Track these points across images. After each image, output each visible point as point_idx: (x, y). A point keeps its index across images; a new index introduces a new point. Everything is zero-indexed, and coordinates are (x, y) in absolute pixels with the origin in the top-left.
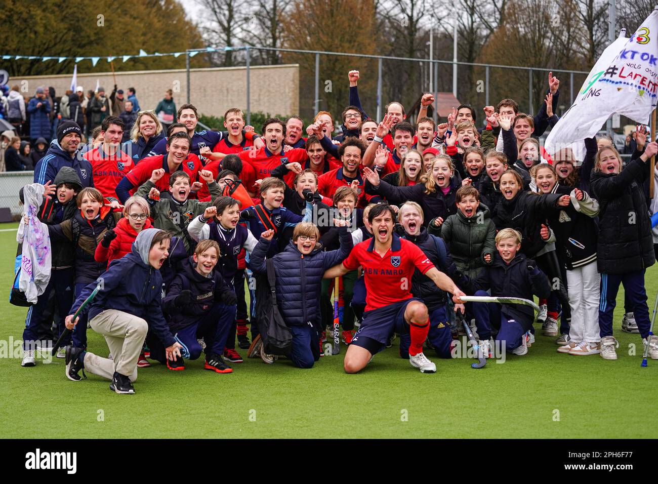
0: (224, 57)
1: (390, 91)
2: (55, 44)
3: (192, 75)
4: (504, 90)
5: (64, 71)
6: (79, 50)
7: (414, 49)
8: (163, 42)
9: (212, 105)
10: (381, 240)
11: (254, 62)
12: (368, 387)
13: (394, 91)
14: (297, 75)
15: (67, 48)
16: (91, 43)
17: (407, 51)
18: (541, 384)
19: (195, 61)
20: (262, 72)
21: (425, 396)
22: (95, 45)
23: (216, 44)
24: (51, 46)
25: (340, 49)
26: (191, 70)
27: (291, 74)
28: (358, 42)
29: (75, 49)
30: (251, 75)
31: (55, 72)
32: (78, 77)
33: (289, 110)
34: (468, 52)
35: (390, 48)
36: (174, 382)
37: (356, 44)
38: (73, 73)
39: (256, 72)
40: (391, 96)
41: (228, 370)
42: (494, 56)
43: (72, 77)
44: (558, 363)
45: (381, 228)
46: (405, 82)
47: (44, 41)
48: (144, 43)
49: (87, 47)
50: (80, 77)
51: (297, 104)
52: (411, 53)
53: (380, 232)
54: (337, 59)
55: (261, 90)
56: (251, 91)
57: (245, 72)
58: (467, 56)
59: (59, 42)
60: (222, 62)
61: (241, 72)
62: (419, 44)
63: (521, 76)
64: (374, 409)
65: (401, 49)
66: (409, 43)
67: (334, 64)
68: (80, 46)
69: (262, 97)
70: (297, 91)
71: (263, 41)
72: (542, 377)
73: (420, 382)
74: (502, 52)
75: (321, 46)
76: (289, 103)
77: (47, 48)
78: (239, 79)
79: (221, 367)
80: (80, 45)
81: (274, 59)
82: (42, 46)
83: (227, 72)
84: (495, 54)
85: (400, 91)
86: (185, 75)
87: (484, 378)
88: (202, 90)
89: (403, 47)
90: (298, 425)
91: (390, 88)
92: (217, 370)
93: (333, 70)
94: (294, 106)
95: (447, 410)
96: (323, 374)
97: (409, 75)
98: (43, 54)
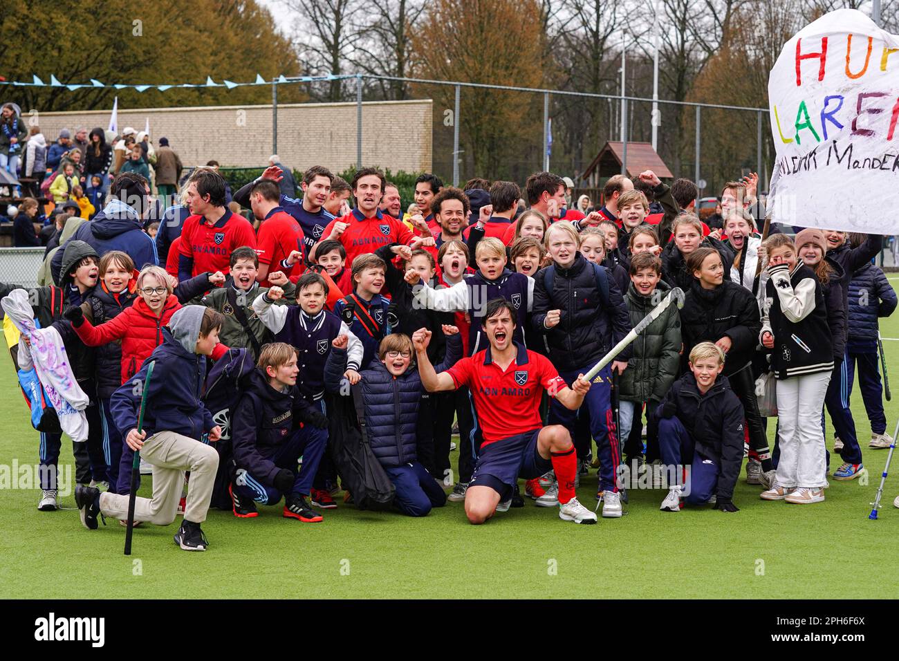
0: (328, 86)
1: (566, 137)
2: (87, 67)
3: (281, 114)
4: (725, 139)
5: (99, 105)
6: (121, 75)
7: (600, 78)
8: (241, 64)
9: (310, 156)
10: (498, 347)
11: (371, 95)
12: (503, 541)
13: (572, 138)
14: (430, 115)
15: (105, 73)
16: (138, 65)
17: (590, 81)
18: (734, 541)
19: (287, 93)
20: (380, 109)
21: (578, 553)
22: (144, 68)
23: (317, 68)
24: (80, 69)
25: (492, 79)
26: (278, 106)
27: (422, 114)
28: (518, 68)
29: (115, 73)
30: (364, 113)
31: (87, 106)
32: (118, 113)
33: (418, 164)
34: (677, 83)
35: (565, 77)
36: (243, 532)
37: (516, 71)
38: (112, 108)
39: (372, 109)
40: (567, 144)
41: (317, 518)
42: (711, 90)
43: (111, 113)
44: (761, 514)
45: (497, 331)
46: (588, 125)
47: (72, 62)
48: (214, 66)
49: (132, 70)
50: (122, 113)
51: (430, 155)
52: (596, 84)
53: (497, 336)
54: (487, 92)
55: (378, 136)
56: (364, 136)
57: (356, 110)
58: (675, 90)
59: (93, 63)
60: (325, 93)
61: (350, 109)
62: (607, 71)
63: (749, 119)
64: (509, 569)
65: (581, 78)
66: (592, 69)
67: (483, 99)
68: (124, 69)
69: (379, 145)
70: (430, 138)
71: (385, 64)
72: (738, 531)
73: (573, 536)
74: (722, 85)
75: (465, 74)
76: (419, 153)
77: (77, 71)
78: (349, 120)
79: (307, 515)
80: (122, 67)
81: (399, 92)
82: (68, 69)
83: (331, 109)
84: (713, 87)
85: (580, 137)
86: (271, 112)
87: (659, 531)
88: (296, 134)
89: (584, 76)
90: (405, 588)
91: (566, 134)
92: (302, 518)
93: (482, 108)
94: (425, 159)
95: (606, 572)
96: (444, 525)
97: (592, 116)
98: (69, 80)
